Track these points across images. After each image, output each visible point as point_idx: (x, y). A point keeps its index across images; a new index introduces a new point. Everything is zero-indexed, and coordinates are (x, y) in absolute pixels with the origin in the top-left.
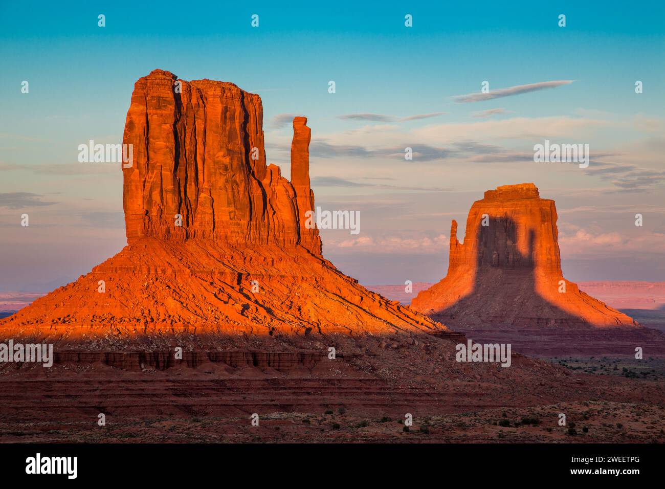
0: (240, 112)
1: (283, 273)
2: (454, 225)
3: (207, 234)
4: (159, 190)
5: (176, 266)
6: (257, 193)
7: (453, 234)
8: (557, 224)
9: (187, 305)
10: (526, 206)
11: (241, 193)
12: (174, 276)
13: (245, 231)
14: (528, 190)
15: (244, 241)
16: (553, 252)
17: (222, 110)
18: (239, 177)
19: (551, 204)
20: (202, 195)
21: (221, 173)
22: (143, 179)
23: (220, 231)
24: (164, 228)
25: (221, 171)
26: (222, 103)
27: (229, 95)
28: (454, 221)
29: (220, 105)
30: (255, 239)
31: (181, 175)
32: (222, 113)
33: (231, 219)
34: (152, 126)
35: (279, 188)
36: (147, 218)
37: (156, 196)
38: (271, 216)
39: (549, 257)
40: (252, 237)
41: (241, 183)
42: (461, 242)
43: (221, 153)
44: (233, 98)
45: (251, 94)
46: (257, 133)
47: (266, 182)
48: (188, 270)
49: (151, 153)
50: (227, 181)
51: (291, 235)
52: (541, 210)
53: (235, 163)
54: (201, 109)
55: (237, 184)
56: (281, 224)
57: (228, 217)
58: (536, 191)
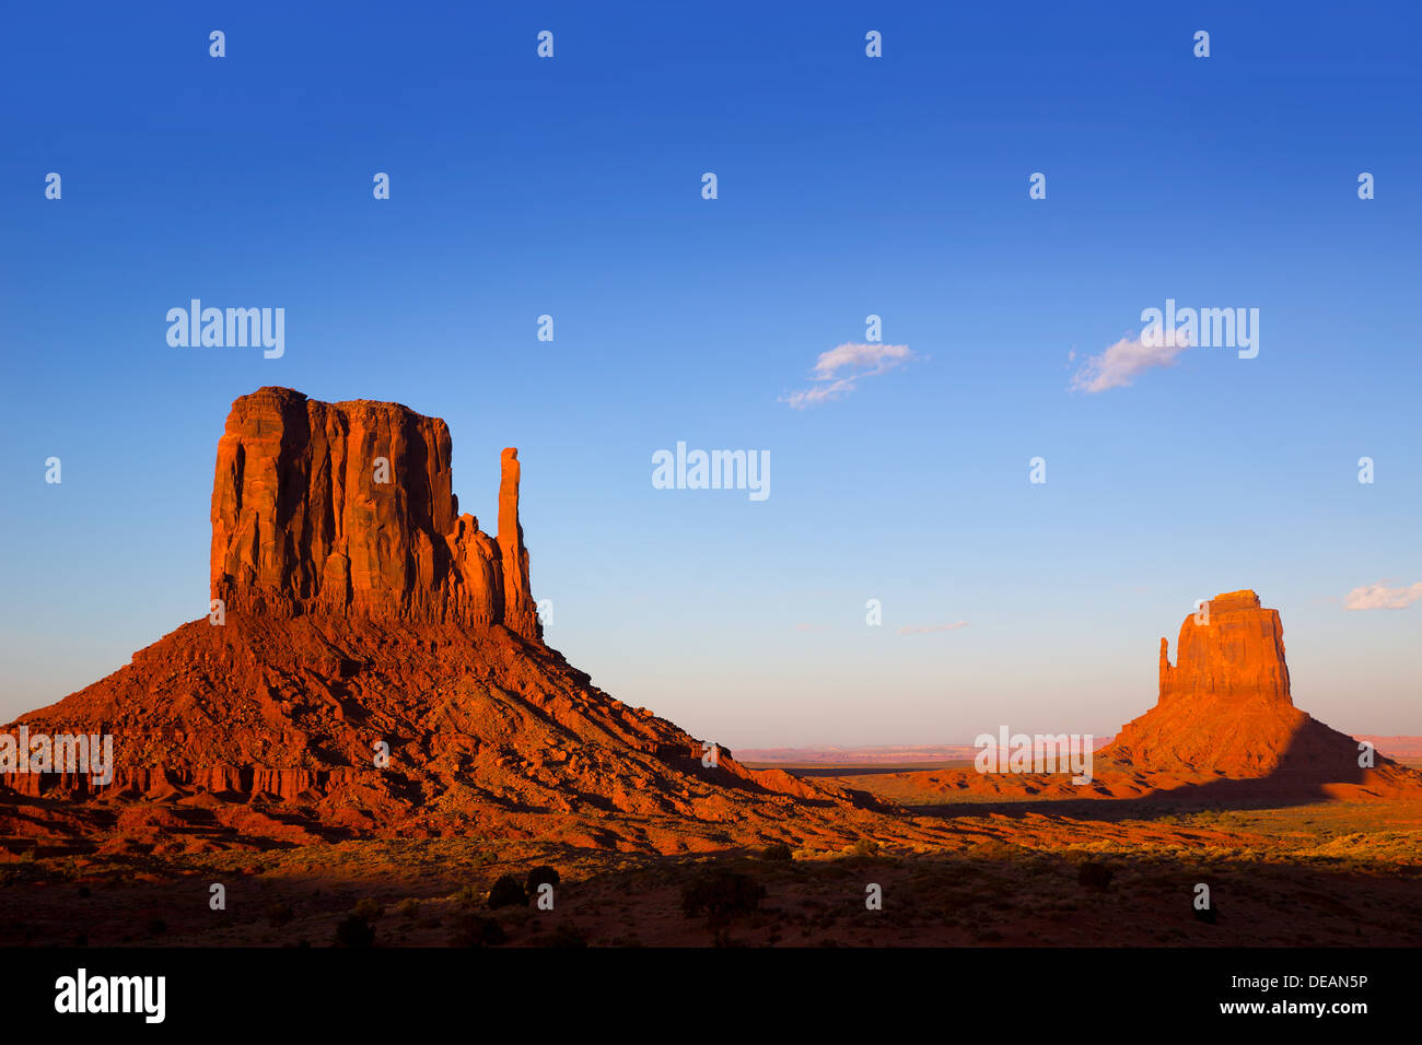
0: (398, 441)
1: (441, 662)
2: (1165, 643)
3: (335, 609)
4: (250, 546)
5: (238, 650)
6: (424, 551)
7: (1164, 653)
8: (1284, 638)
9: (209, 703)
10: (1245, 618)
11: (393, 551)
12: (229, 663)
13: (399, 604)
14: (1246, 598)
15: (397, 618)
16: (1277, 674)
17: (365, 436)
18: (393, 530)
19: (1274, 614)
20: (334, 555)
21: (360, 524)
22: (230, 533)
23: (358, 603)
24: (252, 599)
25: (362, 521)
26: (366, 429)
27: (380, 417)
28: (1163, 640)
29: (363, 431)
30: (418, 615)
31: (296, 526)
32: (364, 441)
33: (373, 587)
34: (248, 460)
35: (471, 546)
36: (227, 584)
37: (246, 556)
38: (452, 584)
39: (1273, 680)
40: (413, 612)
41: (395, 537)
42: (1174, 664)
43: (362, 497)
44: (388, 421)
45: (430, 419)
46: (438, 470)
47: (450, 539)
48: (253, 656)
49: (245, 496)
50: (369, 535)
51: (482, 611)
52: (1261, 622)
53: (385, 510)
54: (340, 440)
55: (388, 539)
56: (468, 594)
57: (370, 585)
58: (1256, 599)
